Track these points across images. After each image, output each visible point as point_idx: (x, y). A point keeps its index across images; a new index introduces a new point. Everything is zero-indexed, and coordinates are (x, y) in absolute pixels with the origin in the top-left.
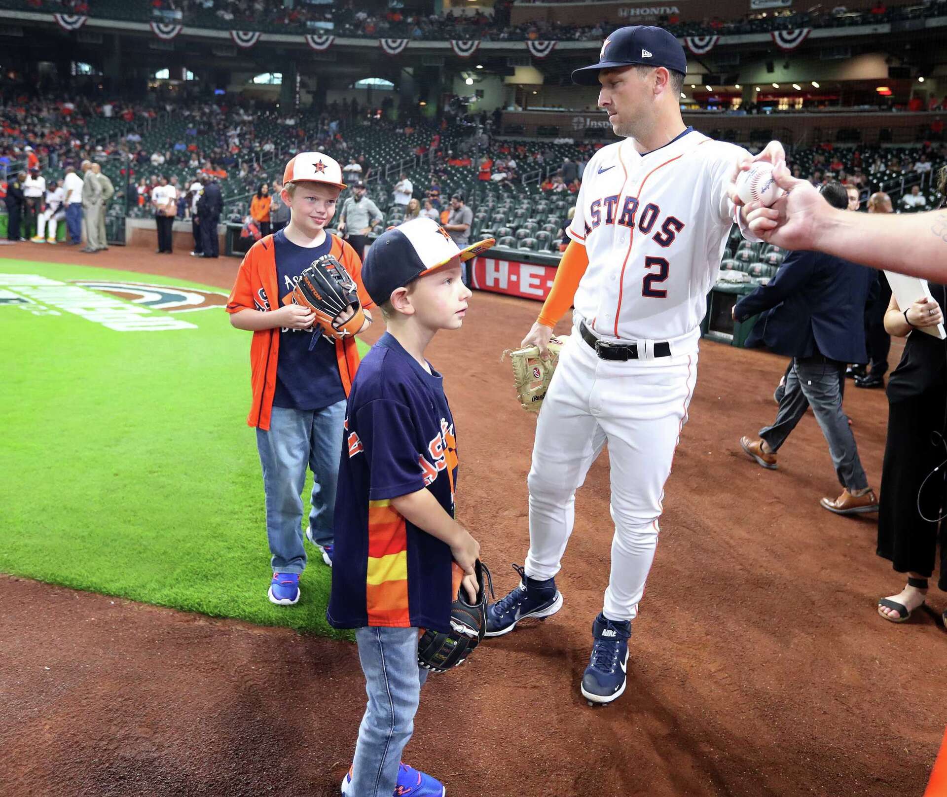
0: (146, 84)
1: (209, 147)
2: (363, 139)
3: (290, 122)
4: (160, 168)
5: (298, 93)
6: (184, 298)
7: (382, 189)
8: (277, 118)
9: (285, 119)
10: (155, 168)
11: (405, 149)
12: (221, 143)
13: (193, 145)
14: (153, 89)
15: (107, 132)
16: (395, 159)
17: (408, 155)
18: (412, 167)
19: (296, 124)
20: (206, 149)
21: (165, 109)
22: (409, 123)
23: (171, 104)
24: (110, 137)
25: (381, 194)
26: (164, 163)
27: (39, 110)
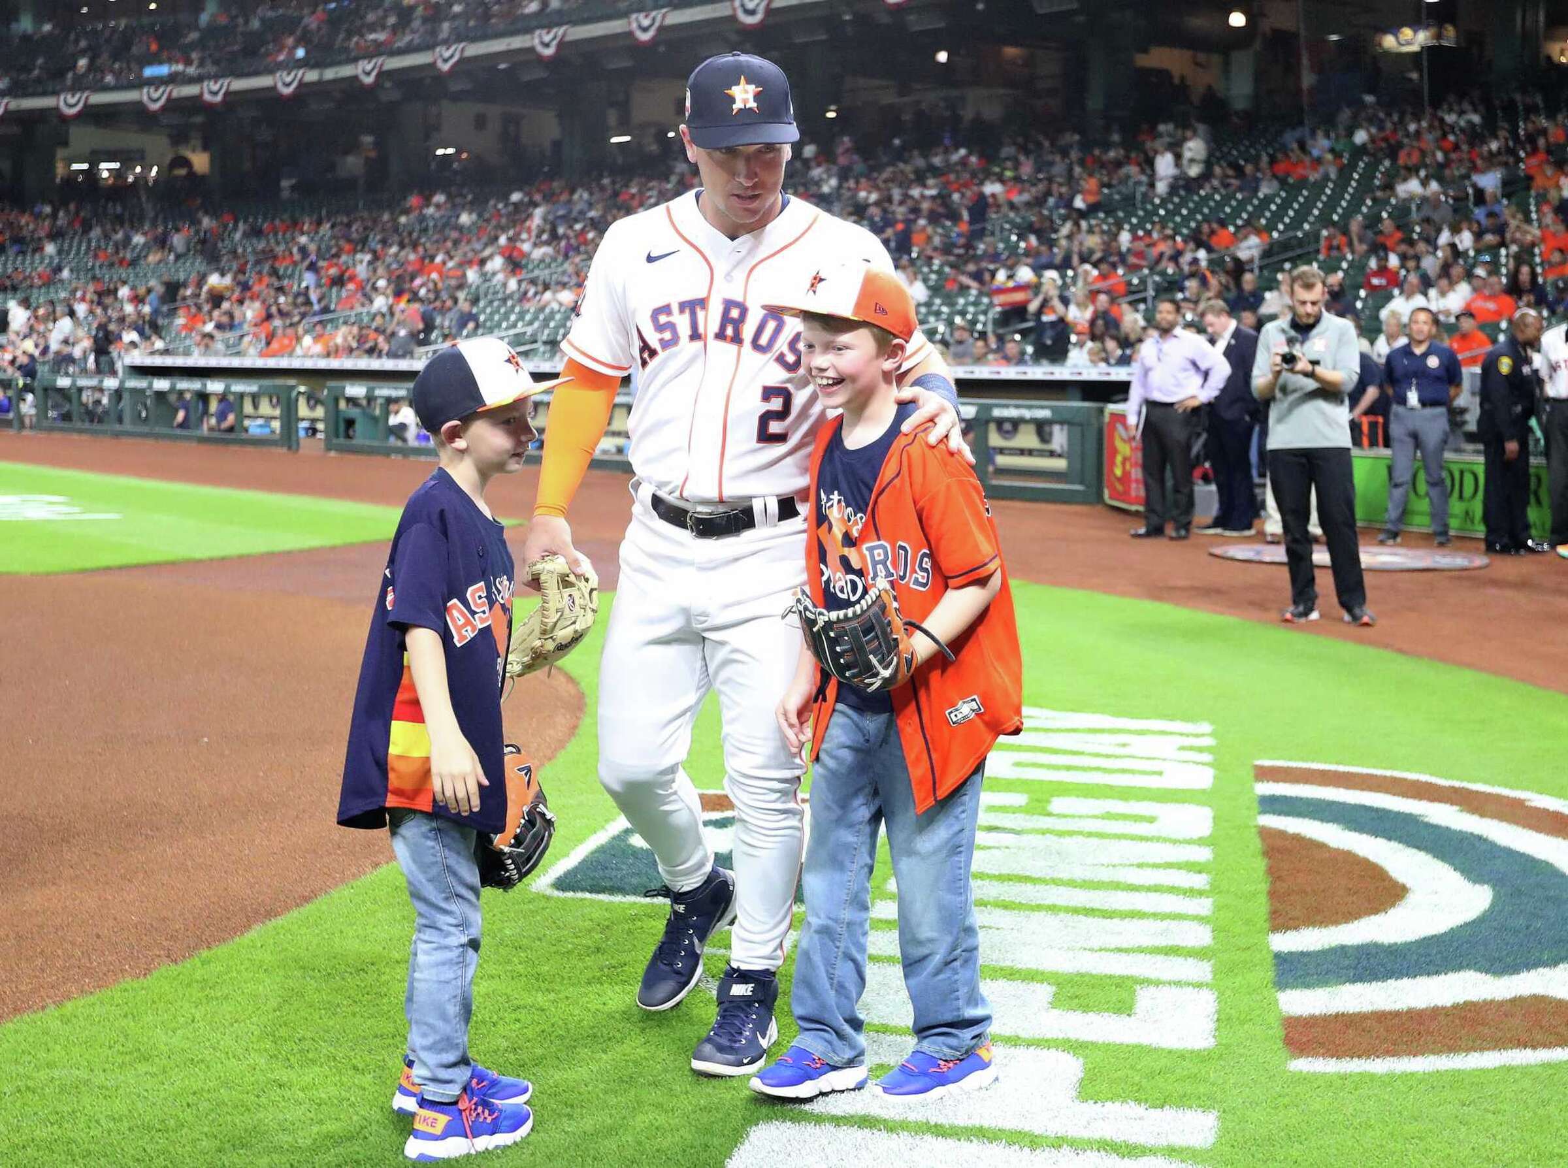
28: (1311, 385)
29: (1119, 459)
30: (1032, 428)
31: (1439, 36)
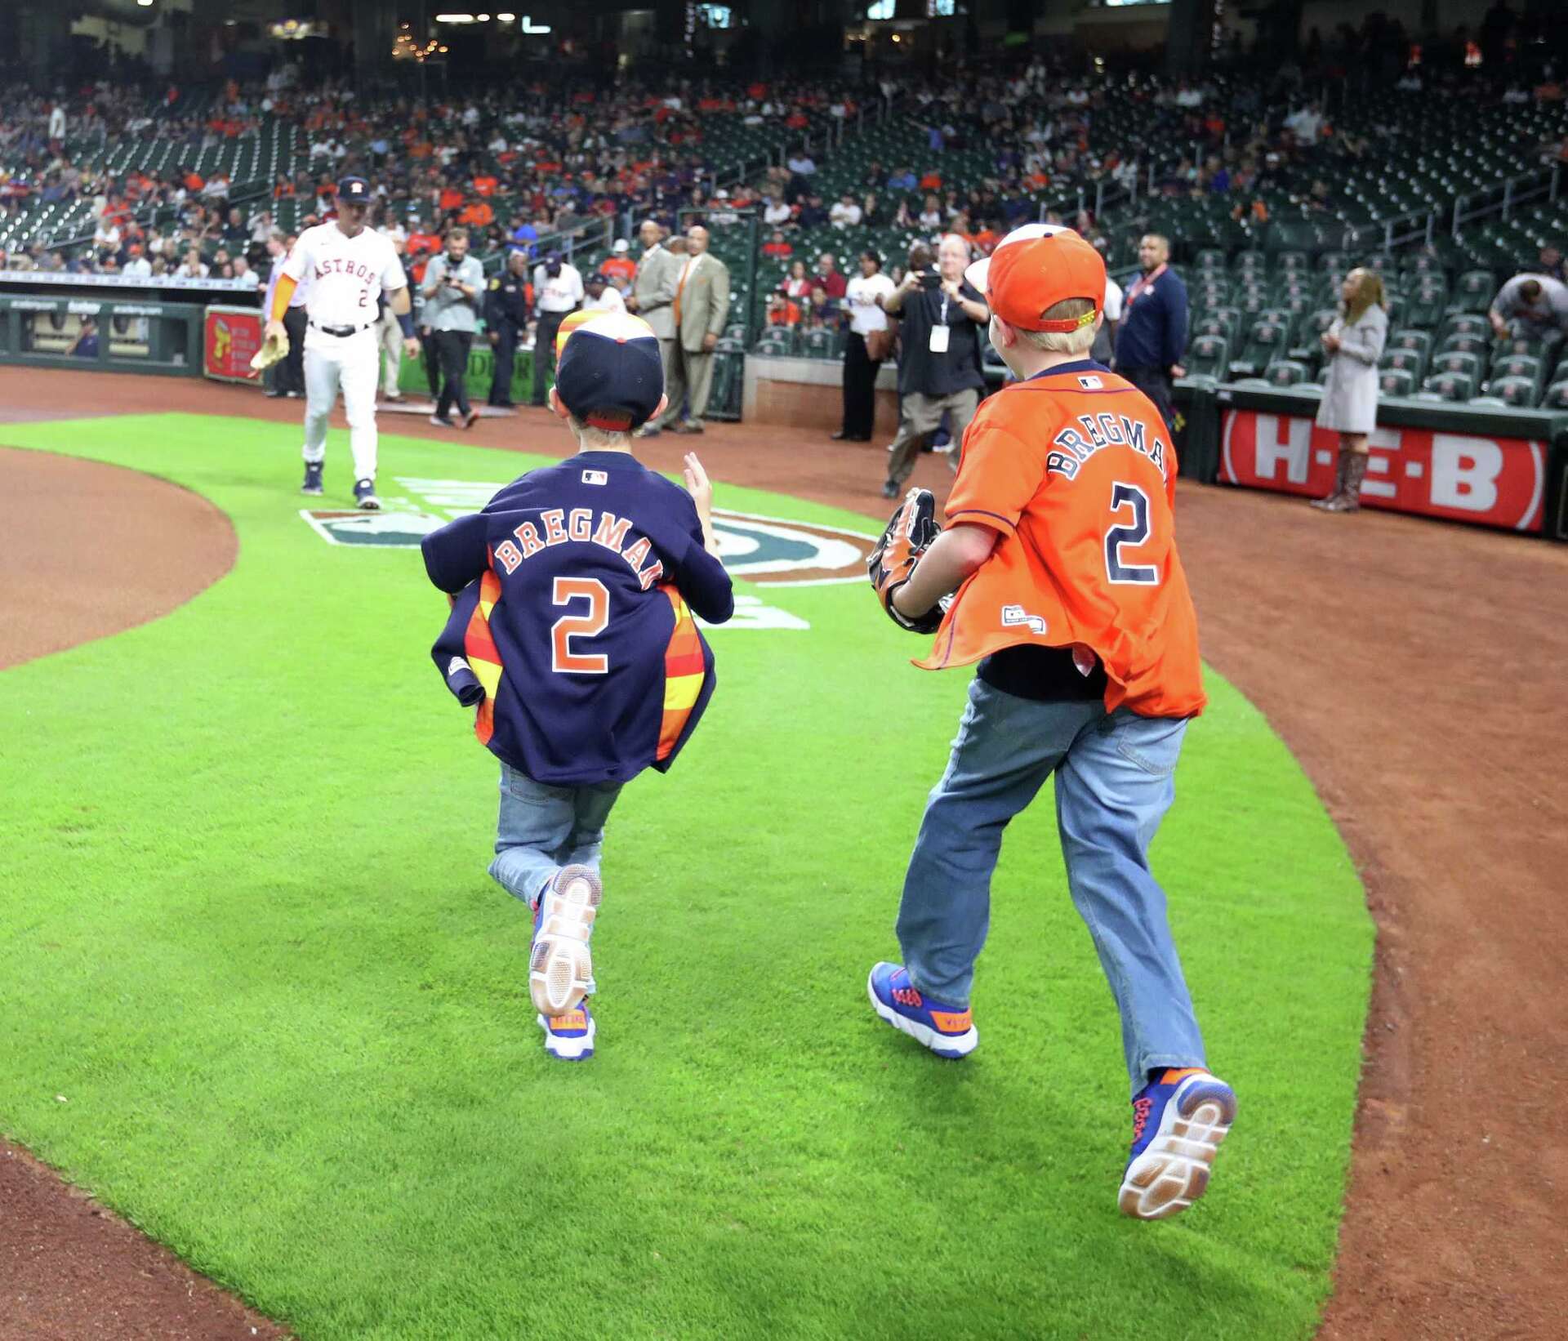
0: (840, 37)
1: (971, 179)
2: (1395, 130)
3: (1190, 98)
4: (849, 234)
5: (1219, 19)
6: (812, 551)
7: (1432, 266)
8: (1153, 92)
9: (1176, 91)
10: (839, 234)
11: (1526, 148)
12: (1004, 166)
13: (932, 176)
14: (858, 46)
15: (745, 157)
16: (1488, 178)
17: (1534, 162)
18: (1542, 199)
19: (1206, 102)
20: (964, 183)
21: (878, 92)
22: (1548, 70)
23: (893, 79)
24: (750, 167)
25: (1427, 280)
26: (861, 222)
27: (612, 119)
28: (459, 295)
29: (219, 345)
30: (47, 319)
31: (315, 29)
